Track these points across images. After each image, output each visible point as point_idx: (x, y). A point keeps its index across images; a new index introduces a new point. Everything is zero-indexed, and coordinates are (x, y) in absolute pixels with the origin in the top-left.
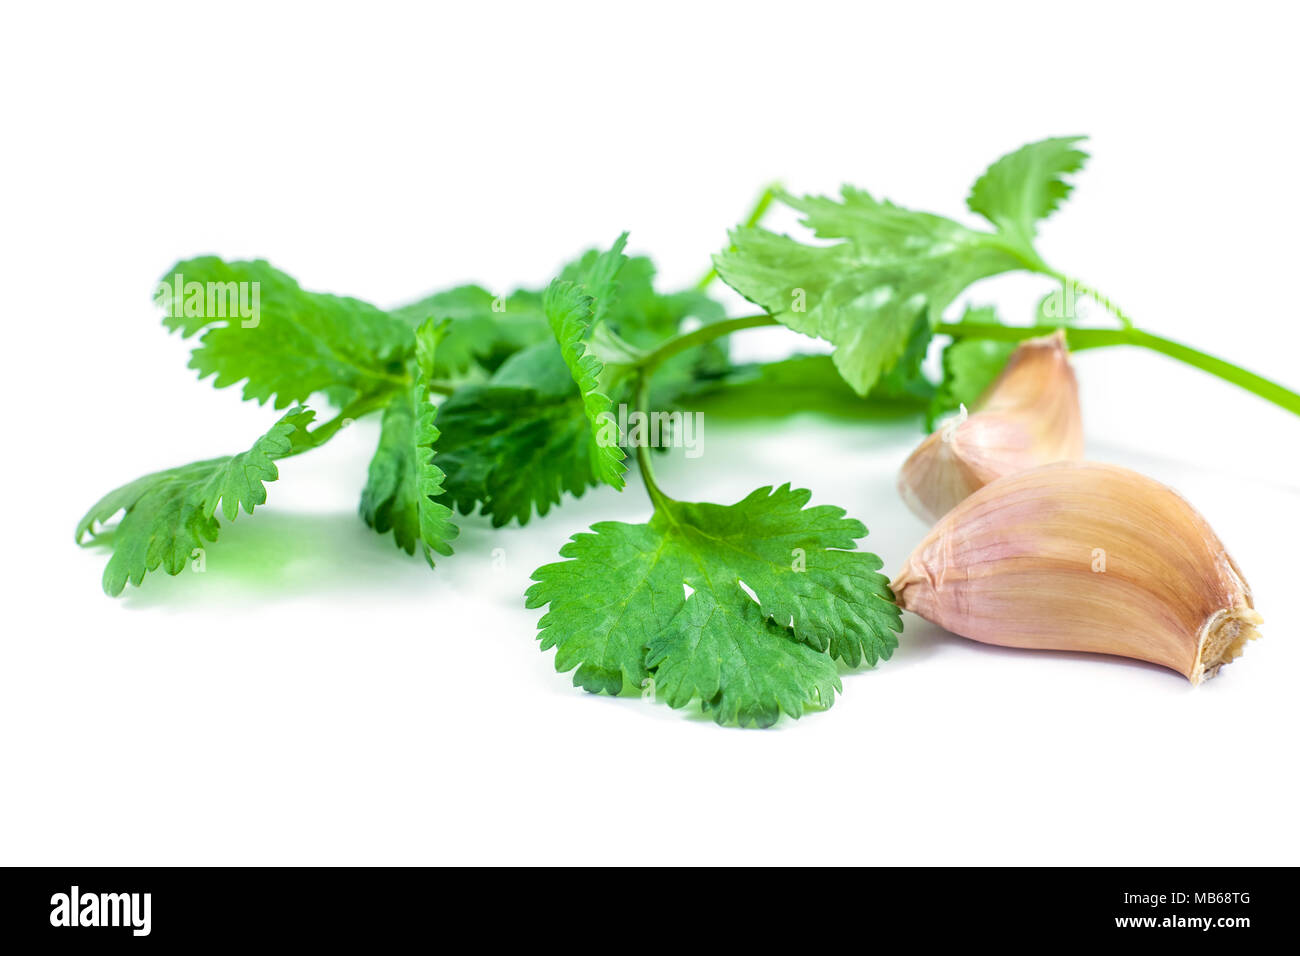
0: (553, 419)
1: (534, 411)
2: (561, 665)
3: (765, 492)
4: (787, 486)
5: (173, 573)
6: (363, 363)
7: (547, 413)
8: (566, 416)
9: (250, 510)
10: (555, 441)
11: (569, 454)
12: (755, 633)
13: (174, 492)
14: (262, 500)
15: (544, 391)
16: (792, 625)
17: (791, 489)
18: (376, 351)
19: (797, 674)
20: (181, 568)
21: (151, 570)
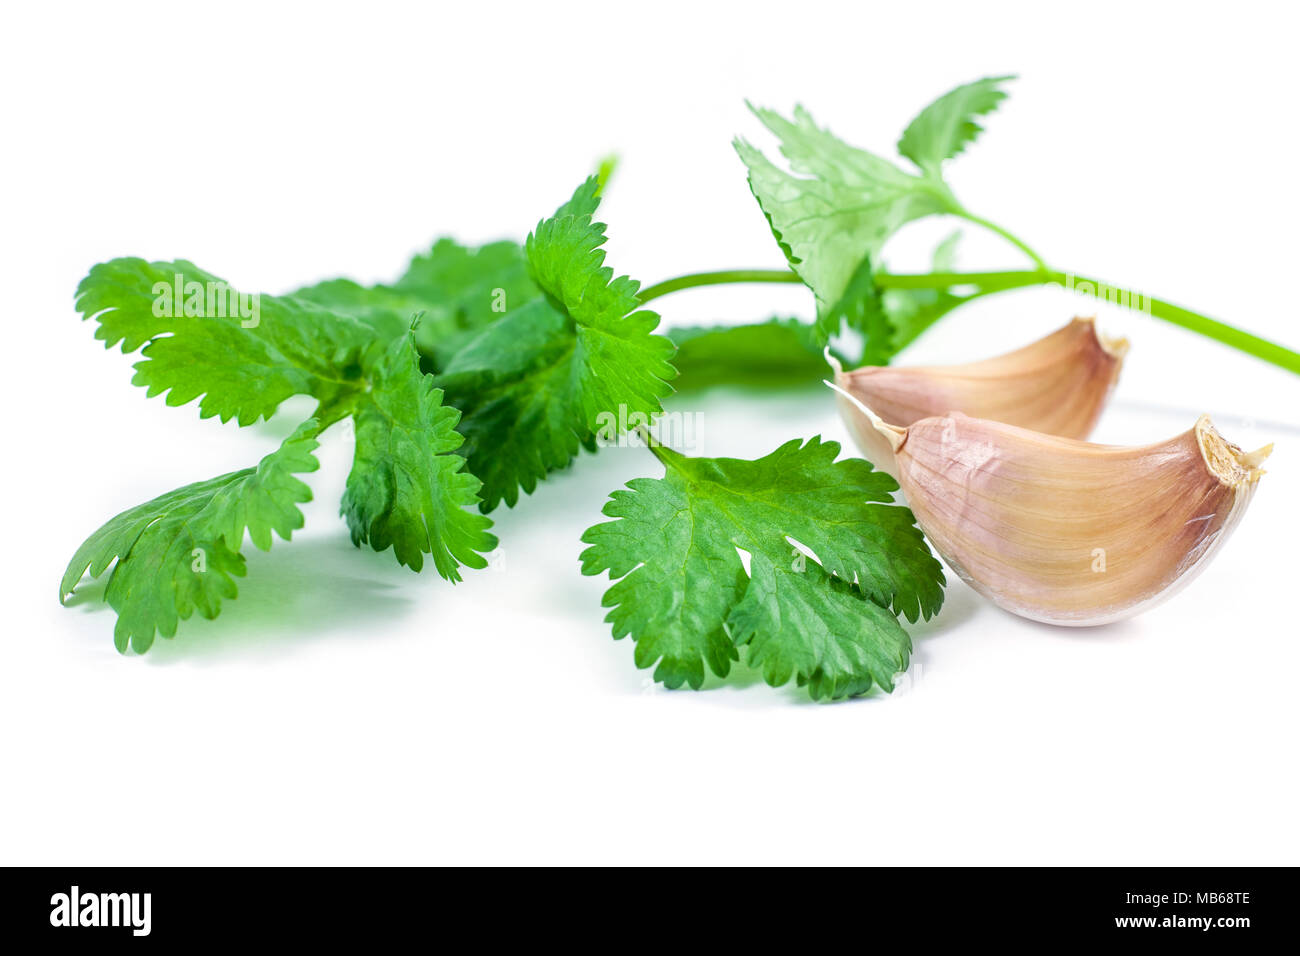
0: (516, 395)
1: (495, 391)
2: (641, 661)
3: (794, 445)
4: (818, 438)
5: (210, 616)
6: (318, 368)
7: (509, 392)
8: (528, 391)
9: (287, 537)
10: (524, 417)
11: (542, 426)
12: (824, 593)
13: (176, 530)
14: (300, 524)
15: (500, 370)
16: (856, 581)
17: (822, 442)
18: (330, 356)
19: (880, 639)
20: (218, 611)
21: (184, 619)
